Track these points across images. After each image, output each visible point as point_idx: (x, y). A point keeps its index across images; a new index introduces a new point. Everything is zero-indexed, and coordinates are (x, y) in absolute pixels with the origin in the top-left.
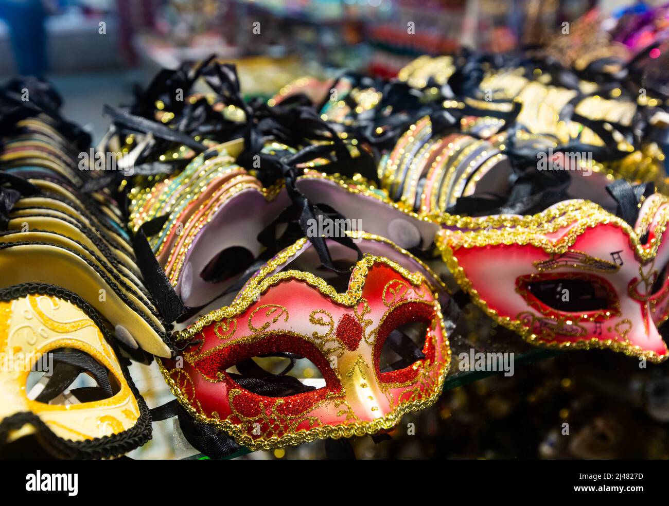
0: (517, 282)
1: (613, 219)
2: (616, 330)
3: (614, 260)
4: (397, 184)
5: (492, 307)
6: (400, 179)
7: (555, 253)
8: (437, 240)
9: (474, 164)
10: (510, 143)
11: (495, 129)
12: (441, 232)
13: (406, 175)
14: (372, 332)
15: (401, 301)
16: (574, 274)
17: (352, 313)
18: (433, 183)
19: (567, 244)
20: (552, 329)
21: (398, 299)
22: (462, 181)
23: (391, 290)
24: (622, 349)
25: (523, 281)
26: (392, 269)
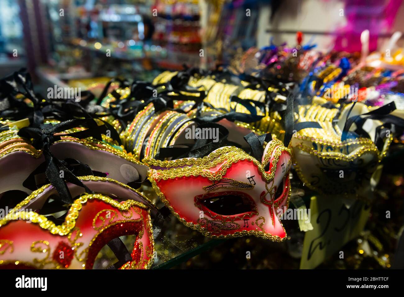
0: (195, 200)
1: (248, 157)
2: (256, 223)
3: (250, 182)
4: (131, 141)
5: (182, 216)
6: (133, 138)
7: (215, 180)
8: (148, 177)
9: (176, 127)
10: (198, 114)
11: (191, 106)
12: (150, 171)
13: (138, 136)
14: (83, 252)
15: (109, 224)
16: (228, 192)
17: (66, 241)
18: (152, 139)
19: (221, 174)
20: (219, 227)
21: (107, 223)
22: (168, 138)
23: (101, 218)
24: (260, 235)
25: (199, 199)
26: (104, 202)
